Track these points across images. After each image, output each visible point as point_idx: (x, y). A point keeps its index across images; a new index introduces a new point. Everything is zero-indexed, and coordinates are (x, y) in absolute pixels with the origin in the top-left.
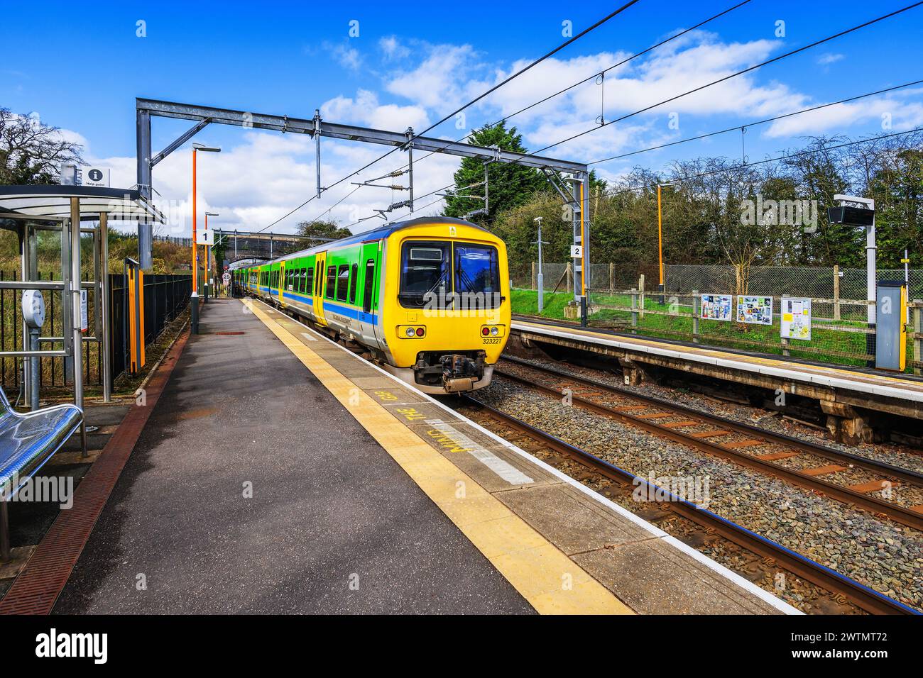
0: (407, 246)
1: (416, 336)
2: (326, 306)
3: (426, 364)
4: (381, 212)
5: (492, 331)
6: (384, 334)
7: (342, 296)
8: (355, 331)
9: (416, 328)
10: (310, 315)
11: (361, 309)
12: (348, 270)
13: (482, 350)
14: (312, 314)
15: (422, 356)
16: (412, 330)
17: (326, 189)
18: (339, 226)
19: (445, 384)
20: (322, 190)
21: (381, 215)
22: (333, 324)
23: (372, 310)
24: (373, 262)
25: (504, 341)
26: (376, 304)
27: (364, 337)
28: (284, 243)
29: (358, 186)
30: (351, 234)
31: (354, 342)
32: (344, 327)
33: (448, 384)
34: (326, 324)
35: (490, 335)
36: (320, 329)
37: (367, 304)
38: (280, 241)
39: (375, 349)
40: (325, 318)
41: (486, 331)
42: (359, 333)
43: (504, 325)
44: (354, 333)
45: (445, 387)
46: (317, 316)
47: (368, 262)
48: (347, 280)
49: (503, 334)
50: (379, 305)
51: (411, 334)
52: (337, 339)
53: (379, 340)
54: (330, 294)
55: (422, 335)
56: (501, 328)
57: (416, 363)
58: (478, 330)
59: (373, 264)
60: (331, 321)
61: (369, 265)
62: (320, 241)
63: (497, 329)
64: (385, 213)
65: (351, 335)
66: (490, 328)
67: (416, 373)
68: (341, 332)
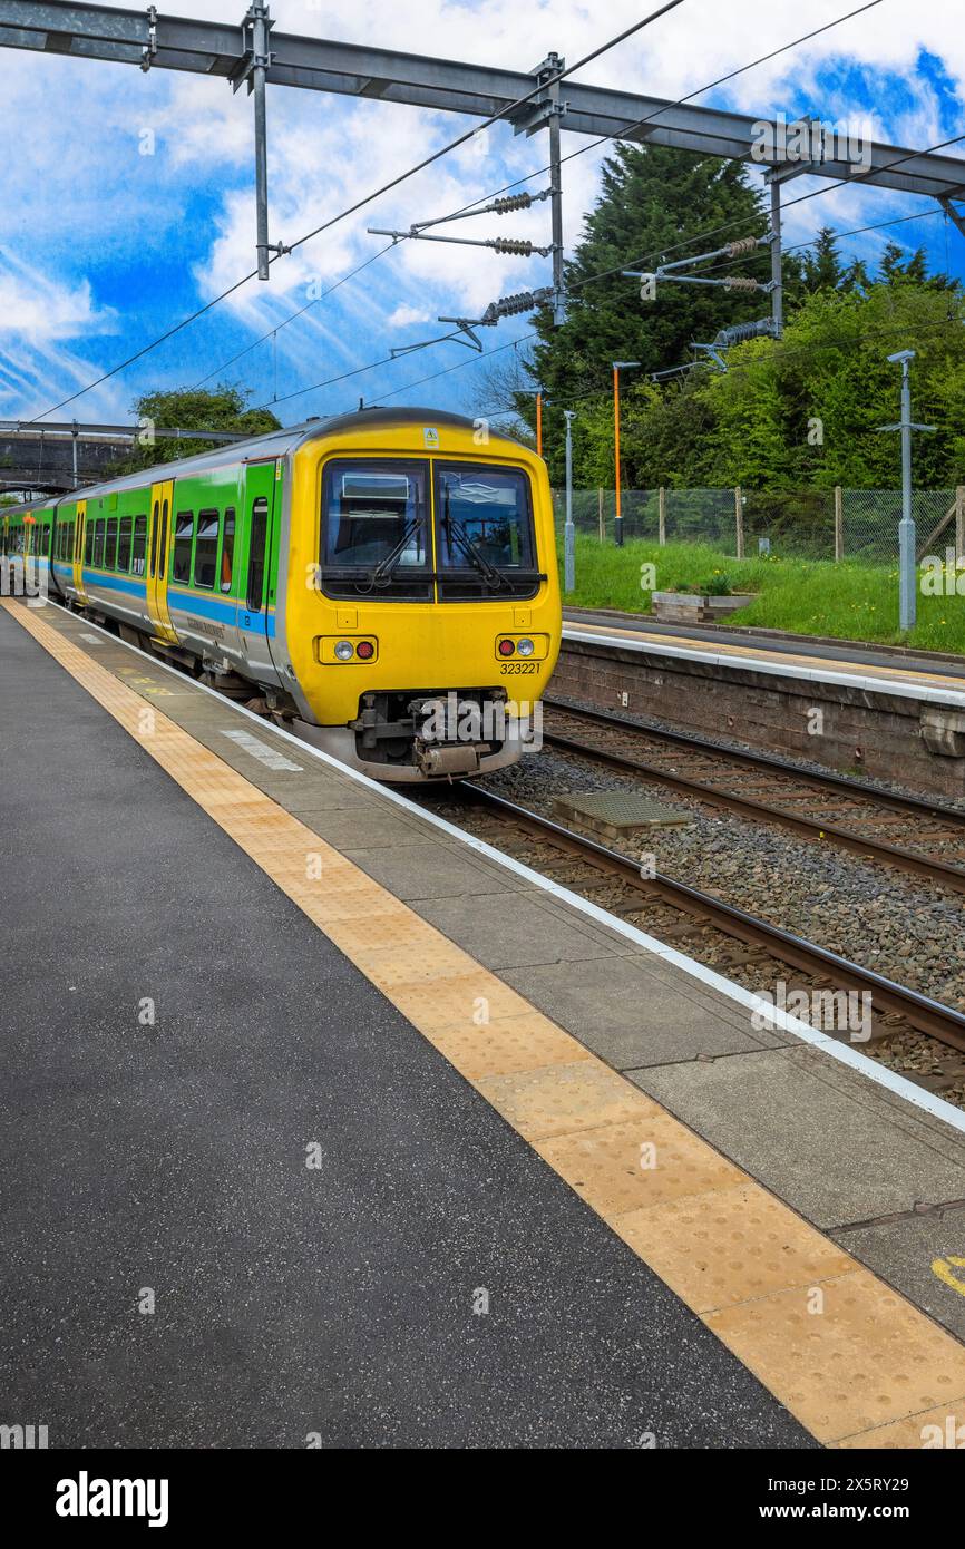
0: (332, 469)
1: (355, 659)
2: (172, 599)
3: (380, 718)
4: (464, 325)
5: (521, 647)
6: (288, 656)
7: (206, 577)
8: (232, 651)
9: (355, 642)
10: (141, 620)
11: (243, 603)
12: (217, 520)
13: (500, 688)
14: (146, 617)
15: (370, 700)
16: (348, 647)
17: (287, 250)
18: (251, 404)
19: (420, 759)
20: (272, 254)
21: (463, 337)
22: (189, 639)
23: (263, 607)
24: (265, 504)
25: (547, 668)
26: (271, 593)
27: (252, 663)
28: (104, 448)
29: (390, 239)
30: (277, 426)
31: (232, 674)
32: (210, 642)
33: (426, 759)
34: (175, 640)
35: (516, 655)
36: (166, 652)
37: (255, 594)
38: (93, 445)
39: (274, 689)
40: (170, 624)
41: (506, 647)
42: (239, 654)
43: (547, 634)
44: (231, 657)
45: (420, 766)
46: (155, 622)
47: (256, 503)
48: (216, 542)
49: (545, 653)
50: (278, 594)
51: (346, 653)
52: (196, 673)
53: (281, 670)
54: (181, 572)
55: (370, 656)
56: (539, 641)
57: (359, 716)
58: (489, 646)
59: (265, 509)
60: (184, 633)
61: (258, 509)
62: (197, 441)
63: (530, 644)
64: (476, 330)
65: (225, 660)
66: (516, 640)
67: (359, 736)
68: (206, 655)
